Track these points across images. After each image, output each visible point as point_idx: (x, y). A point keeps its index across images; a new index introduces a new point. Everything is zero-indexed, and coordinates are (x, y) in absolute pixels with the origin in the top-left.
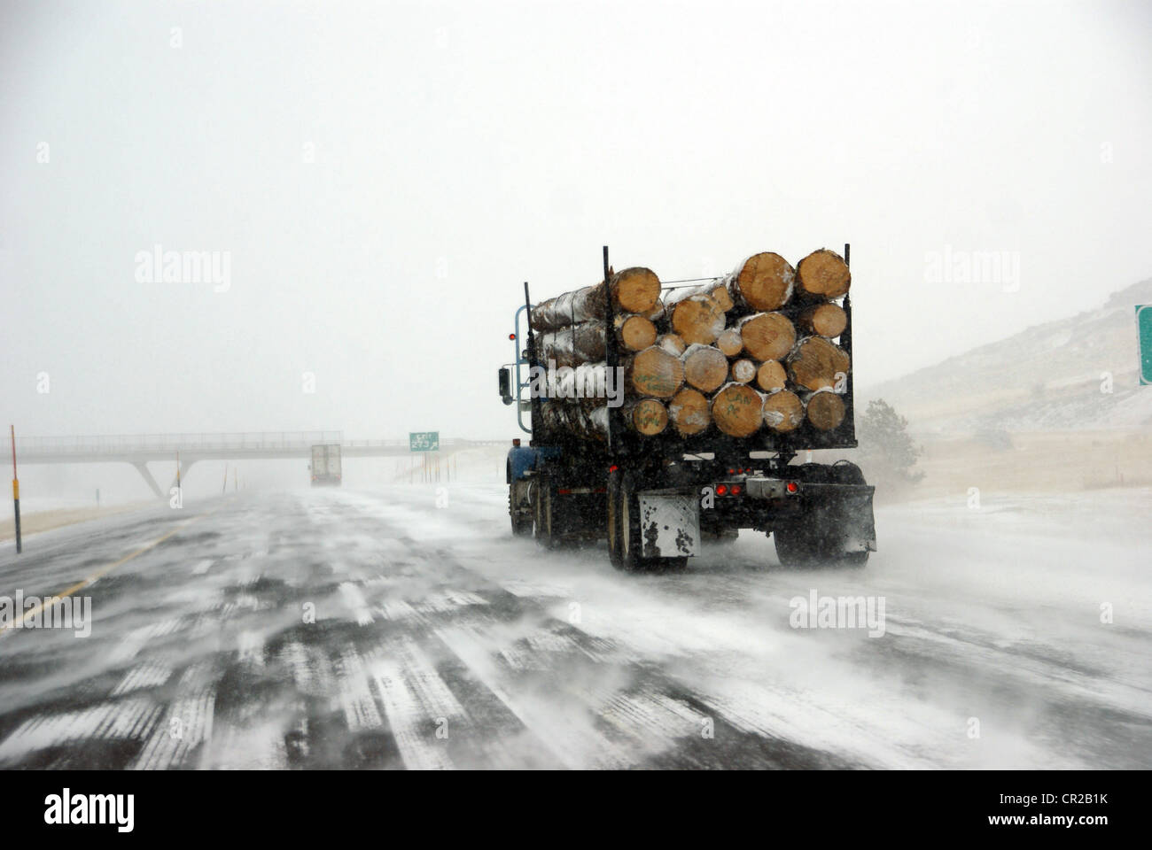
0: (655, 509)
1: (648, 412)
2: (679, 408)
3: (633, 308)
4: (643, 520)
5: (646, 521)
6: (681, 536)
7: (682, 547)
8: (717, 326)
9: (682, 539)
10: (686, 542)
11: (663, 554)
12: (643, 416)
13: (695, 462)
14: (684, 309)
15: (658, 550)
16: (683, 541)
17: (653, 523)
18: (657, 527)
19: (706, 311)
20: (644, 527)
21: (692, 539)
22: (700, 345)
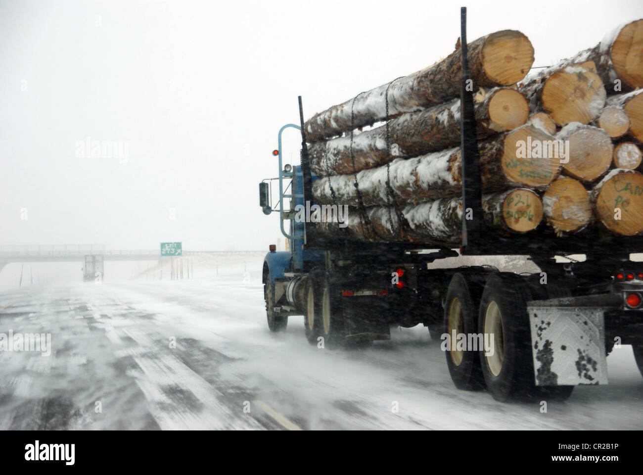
0: (549, 324)
1: (520, 204)
2: (554, 199)
3: (500, 79)
4: (534, 338)
5: (538, 339)
6: (582, 358)
7: (584, 372)
8: (595, 102)
9: (584, 362)
10: (589, 366)
11: (561, 381)
12: (513, 209)
13: (567, 265)
14: (555, 82)
15: (554, 376)
16: (584, 365)
17: (547, 341)
18: (552, 347)
19: (582, 84)
20: (536, 347)
21: (595, 363)
22: (580, 124)
